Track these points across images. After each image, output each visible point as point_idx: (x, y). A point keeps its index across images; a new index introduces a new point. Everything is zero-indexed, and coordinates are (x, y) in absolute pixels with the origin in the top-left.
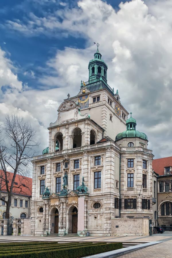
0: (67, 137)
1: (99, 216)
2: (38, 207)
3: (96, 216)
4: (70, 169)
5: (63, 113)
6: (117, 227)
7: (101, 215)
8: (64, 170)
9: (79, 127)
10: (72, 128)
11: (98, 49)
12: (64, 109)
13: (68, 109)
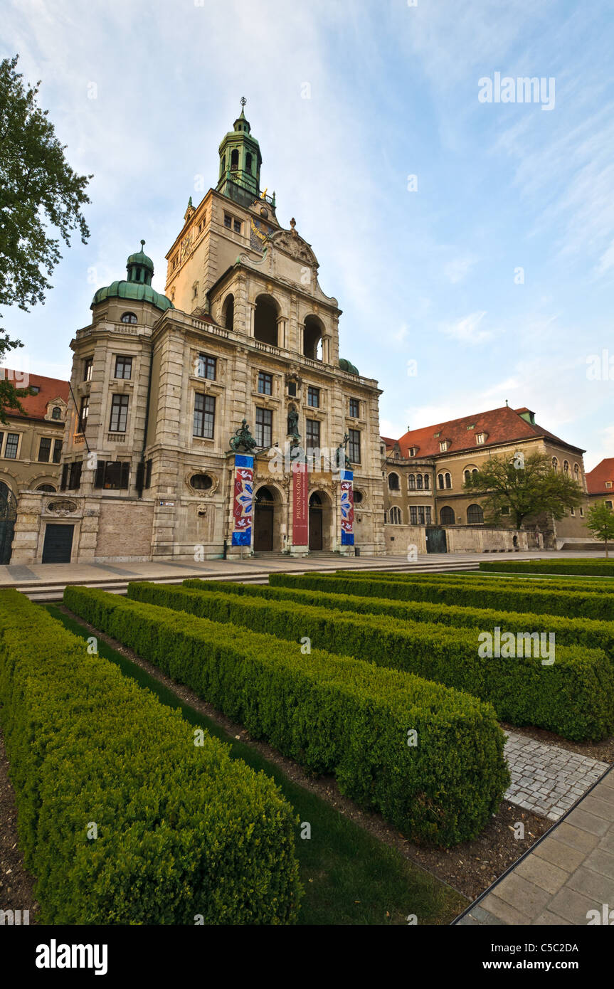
2: (189, 469)
4: (301, 402)
8: (288, 398)
10: (304, 310)
11: (243, 112)
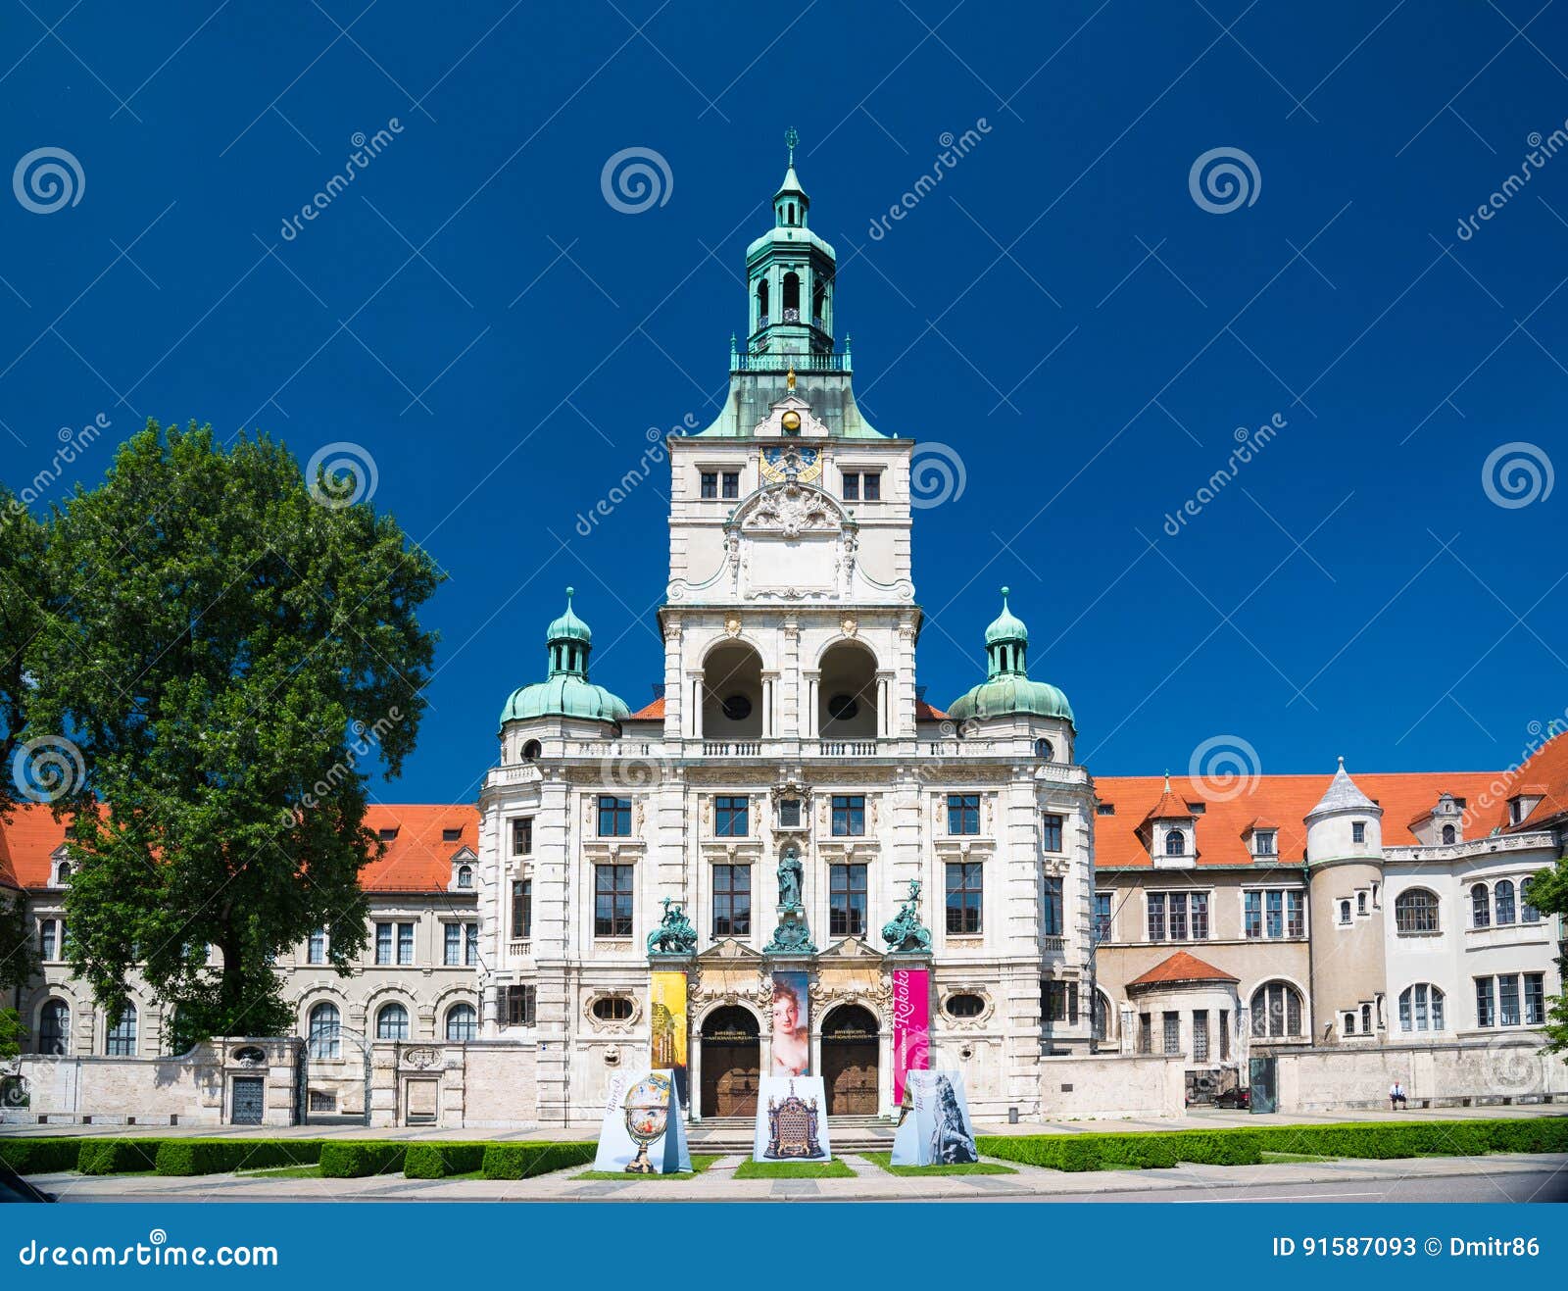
0: (788, 676)
1: (980, 1050)
2: (587, 993)
3: (970, 1049)
4: (812, 835)
5: (757, 544)
6: (1067, 1088)
7: (994, 1045)
8: (778, 835)
9: (865, 641)
10: (819, 640)
12: (763, 525)
13: (794, 530)
